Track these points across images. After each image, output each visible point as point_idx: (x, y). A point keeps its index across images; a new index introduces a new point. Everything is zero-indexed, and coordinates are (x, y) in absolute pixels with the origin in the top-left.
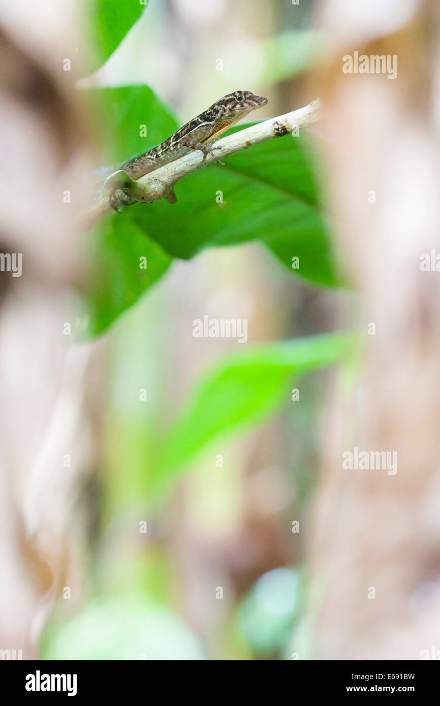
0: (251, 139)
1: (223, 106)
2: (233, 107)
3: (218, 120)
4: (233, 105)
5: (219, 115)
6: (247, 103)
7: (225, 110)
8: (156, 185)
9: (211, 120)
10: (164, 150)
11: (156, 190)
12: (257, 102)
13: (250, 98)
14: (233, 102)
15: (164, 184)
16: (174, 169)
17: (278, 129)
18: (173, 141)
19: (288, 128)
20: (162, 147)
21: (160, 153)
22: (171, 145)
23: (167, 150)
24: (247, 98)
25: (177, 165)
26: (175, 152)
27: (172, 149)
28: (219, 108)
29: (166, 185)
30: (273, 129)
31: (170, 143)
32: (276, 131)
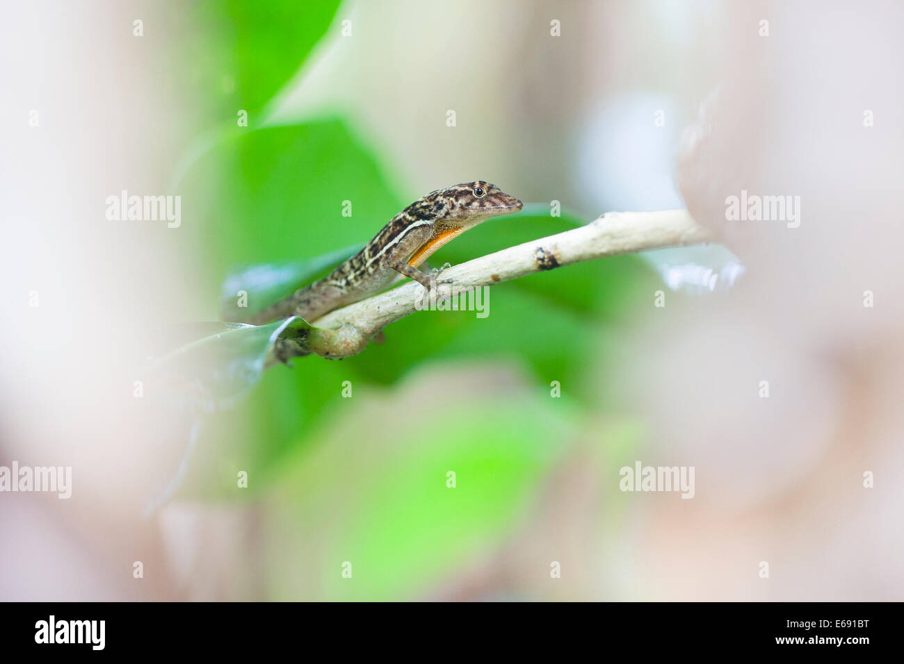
0: (500, 271)
1: (451, 199)
2: (468, 204)
3: (439, 219)
4: (469, 201)
5: (443, 212)
6: (490, 201)
7: (453, 207)
8: (348, 332)
9: (428, 218)
10: (358, 273)
11: (349, 341)
12: (506, 204)
13: (496, 196)
14: (469, 196)
15: (360, 330)
16: (377, 309)
17: (543, 260)
18: (370, 257)
19: (560, 259)
20: (352, 267)
21: (351, 277)
22: (368, 265)
23: (362, 273)
24: (492, 195)
25: (382, 303)
26: (377, 276)
27: (371, 270)
28: (445, 201)
29: (364, 333)
30: (535, 259)
31: (366, 261)
32: (540, 262)
